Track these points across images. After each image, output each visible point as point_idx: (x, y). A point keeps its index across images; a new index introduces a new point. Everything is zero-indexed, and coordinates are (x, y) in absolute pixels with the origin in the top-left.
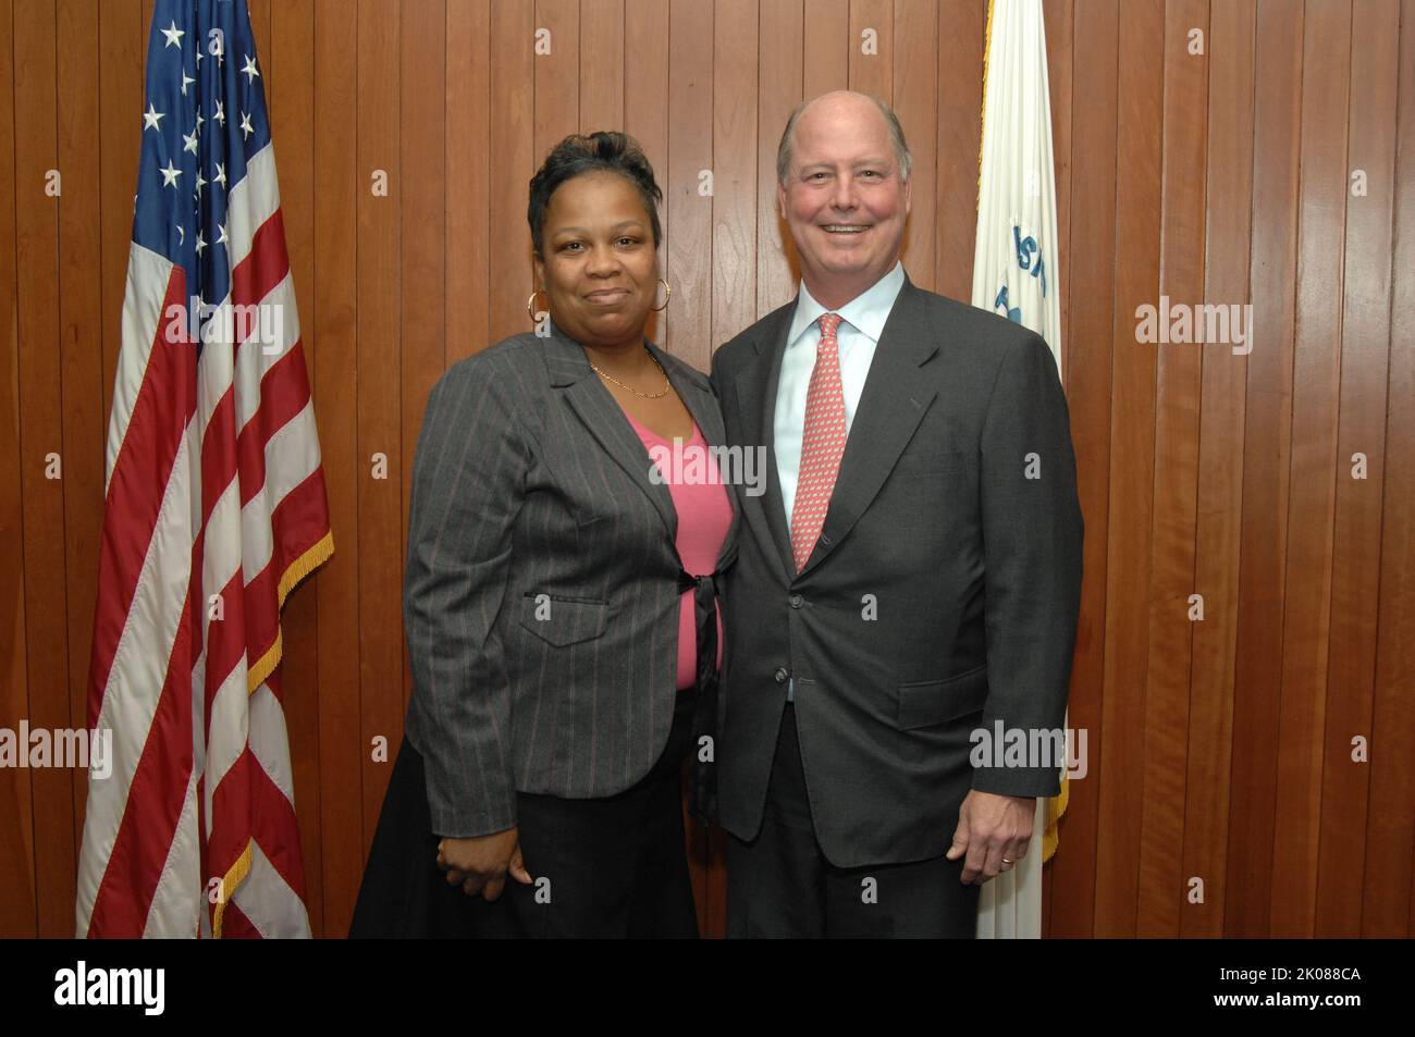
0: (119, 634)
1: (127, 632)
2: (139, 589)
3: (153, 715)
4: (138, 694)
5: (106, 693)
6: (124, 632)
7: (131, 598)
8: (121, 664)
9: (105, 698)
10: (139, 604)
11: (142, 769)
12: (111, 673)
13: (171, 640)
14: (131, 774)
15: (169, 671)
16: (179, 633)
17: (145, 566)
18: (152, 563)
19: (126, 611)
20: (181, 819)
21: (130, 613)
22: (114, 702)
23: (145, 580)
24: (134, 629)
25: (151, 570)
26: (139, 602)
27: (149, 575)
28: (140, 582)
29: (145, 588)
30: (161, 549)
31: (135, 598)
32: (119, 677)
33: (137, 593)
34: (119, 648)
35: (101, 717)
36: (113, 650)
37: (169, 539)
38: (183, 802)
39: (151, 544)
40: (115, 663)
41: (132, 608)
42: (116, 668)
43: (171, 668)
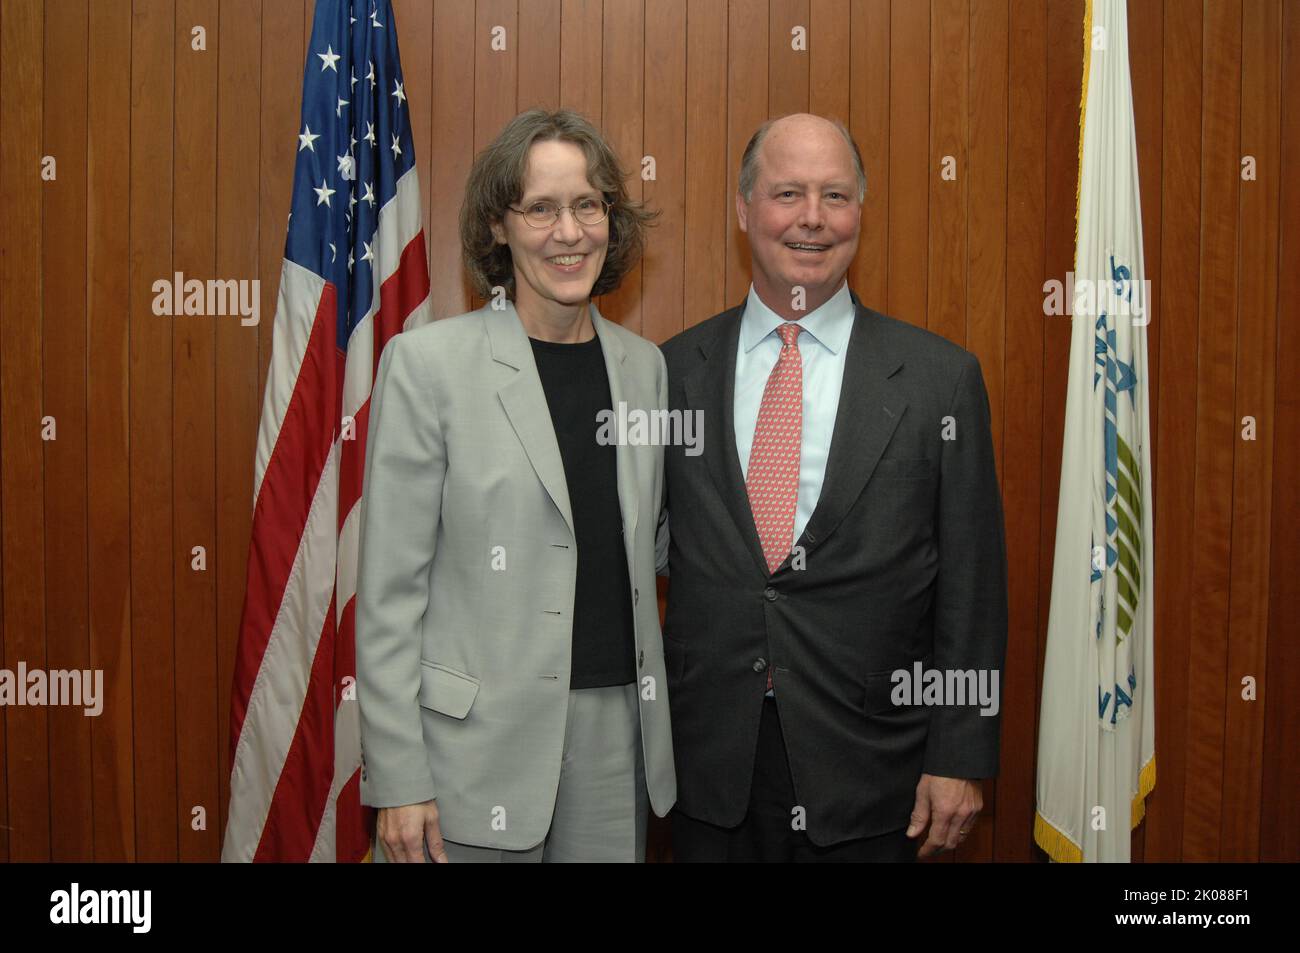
0: (265, 642)
1: (273, 640)
2: (286, 598)
3: (297, 722)
4: (283, 701)
5: (251, 700)
6: (271, 641)
7: (278, 607)
8: (267, 671)
9: (250, 705)
10: (286, 614)
11: (285, 776)
12: (257, 681)
13: (313, 650)
14: (275, 780)
15: (311, 680)
16: (321, 641)
17: (292, 576)
18: (299, 574)
19: (273, 621)
20: (321, 826)
21: (277, 621)
22: (260, 709)
23: (291, 589)
24: (279, 638)
25: (298, 580)
26: (286, 611)
27: (296, 585)
28: (287, 591)
29: (291, 596)
30: (307, 559)
31: (282, 607)
32: (265, 684)
33: (283, 602)
34: (266, 655)
35: (246, 723)
36: (260, 657)
37: (314, 549)
38: (323, 810)
39: (298, 554)
40: (261, 670)
41: (278, 616)
42: (262, 676)
43: (312, 676)
